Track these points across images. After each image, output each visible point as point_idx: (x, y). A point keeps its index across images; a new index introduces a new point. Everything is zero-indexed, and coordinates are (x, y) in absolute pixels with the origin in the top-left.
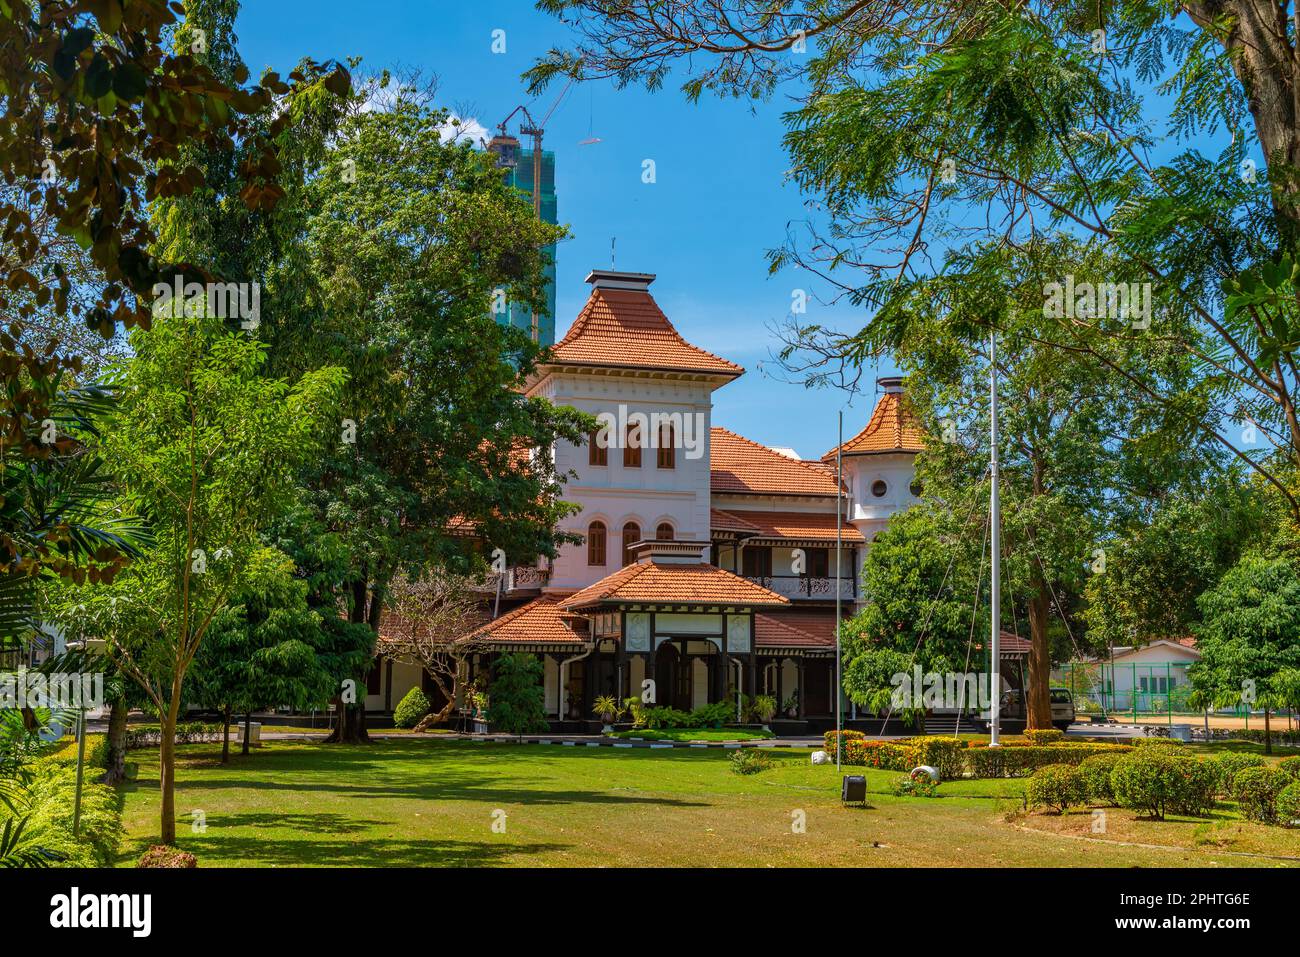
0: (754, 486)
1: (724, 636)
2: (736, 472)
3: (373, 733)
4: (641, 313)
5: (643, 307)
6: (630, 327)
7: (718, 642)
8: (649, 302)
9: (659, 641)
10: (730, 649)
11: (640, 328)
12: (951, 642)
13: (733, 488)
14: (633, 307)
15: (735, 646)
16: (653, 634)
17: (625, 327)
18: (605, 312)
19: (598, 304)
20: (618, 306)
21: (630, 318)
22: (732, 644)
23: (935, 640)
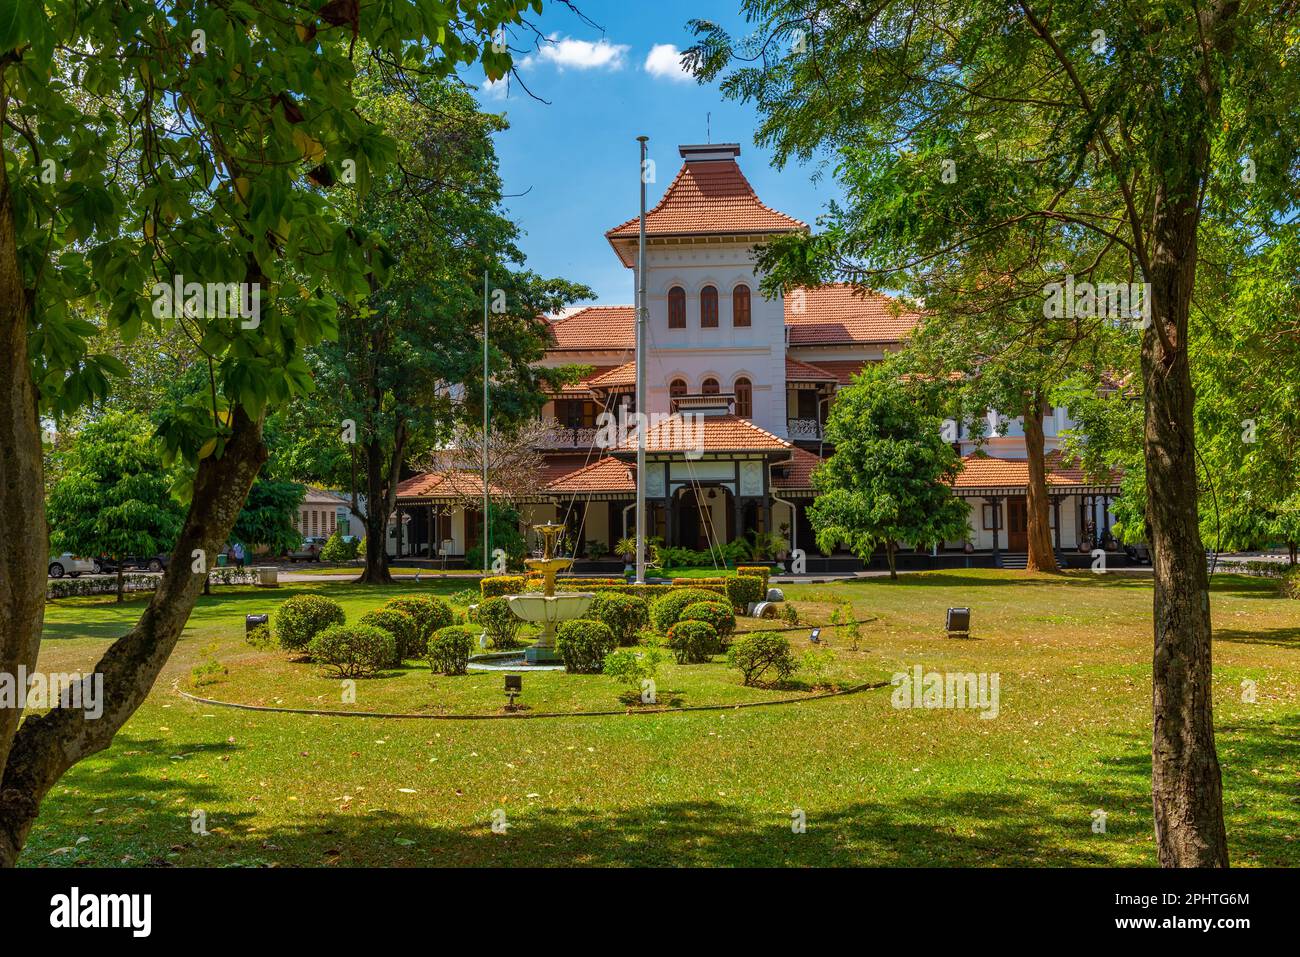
0: (857, 336)
1: (737, 481)
2: (847, 326)
3: (396, 573)
4: (725, 182)
5: (729, 175)
6: (711, 196)
7: (732, 487)
8: (734, 170)
9: (673, 487)
10: (742, 493)
11: (721, 196)
12: (895, 479)
13: (838, 339)
14: (718, 176)
15: (749, 490)
16: (668, 482)
17: (707, 196)
18: (690, 183)
19: (684, 178)
20: (703, 177)
21: (712, 188)
22: (746, 488)
23: (881, 480)
